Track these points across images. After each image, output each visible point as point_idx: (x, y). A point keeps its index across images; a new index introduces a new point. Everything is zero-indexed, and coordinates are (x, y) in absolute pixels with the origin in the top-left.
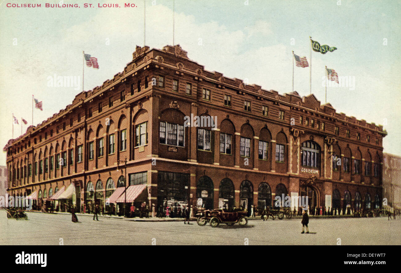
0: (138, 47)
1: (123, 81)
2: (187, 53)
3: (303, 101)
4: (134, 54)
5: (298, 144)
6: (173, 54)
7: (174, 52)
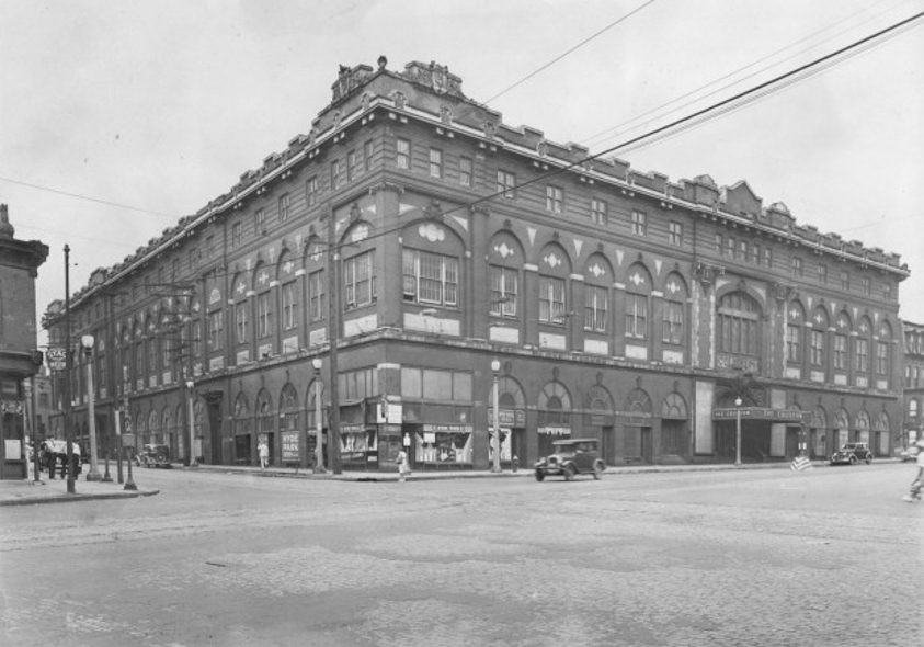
0: (343, 70)
1: (311, 156)
2: (460, 82)
3: (723, 196)
4: (335, 87)
5: (713, 299)
6: (429, 85)
7: (431, 81)
